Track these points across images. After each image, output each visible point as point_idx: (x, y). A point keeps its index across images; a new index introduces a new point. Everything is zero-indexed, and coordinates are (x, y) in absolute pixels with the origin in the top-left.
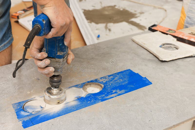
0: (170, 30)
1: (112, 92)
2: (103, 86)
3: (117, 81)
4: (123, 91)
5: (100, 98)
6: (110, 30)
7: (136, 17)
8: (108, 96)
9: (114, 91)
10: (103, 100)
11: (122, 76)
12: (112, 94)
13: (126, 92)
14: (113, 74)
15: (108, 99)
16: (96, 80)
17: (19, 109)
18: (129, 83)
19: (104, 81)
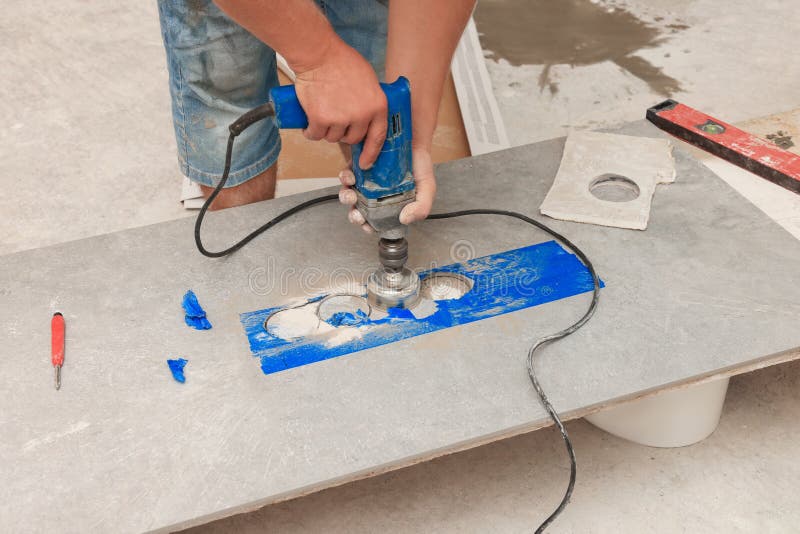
0: (711, 121)
1: (493, 301)
2: (472, 282)
3: (512, 271)
4: (522, 301)
5: (458, 313)
6: (554, 89)
7: (655, 45)
8: (478, 310)
9: (497, 301)
10: (464, 320)
11: (528, 259)
12: (490, 307)
13: (529, 305)
14: (505, 253)
15: (478, 319)
16: (457, 267)
17: (256, 328)
18: (543, 281)
19: (478, 269)
